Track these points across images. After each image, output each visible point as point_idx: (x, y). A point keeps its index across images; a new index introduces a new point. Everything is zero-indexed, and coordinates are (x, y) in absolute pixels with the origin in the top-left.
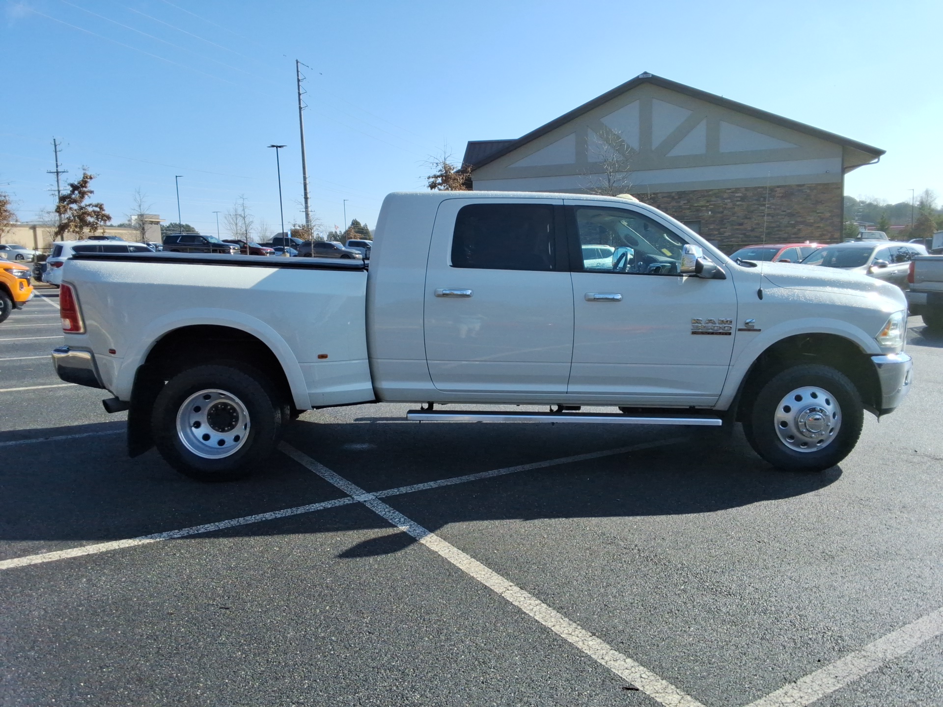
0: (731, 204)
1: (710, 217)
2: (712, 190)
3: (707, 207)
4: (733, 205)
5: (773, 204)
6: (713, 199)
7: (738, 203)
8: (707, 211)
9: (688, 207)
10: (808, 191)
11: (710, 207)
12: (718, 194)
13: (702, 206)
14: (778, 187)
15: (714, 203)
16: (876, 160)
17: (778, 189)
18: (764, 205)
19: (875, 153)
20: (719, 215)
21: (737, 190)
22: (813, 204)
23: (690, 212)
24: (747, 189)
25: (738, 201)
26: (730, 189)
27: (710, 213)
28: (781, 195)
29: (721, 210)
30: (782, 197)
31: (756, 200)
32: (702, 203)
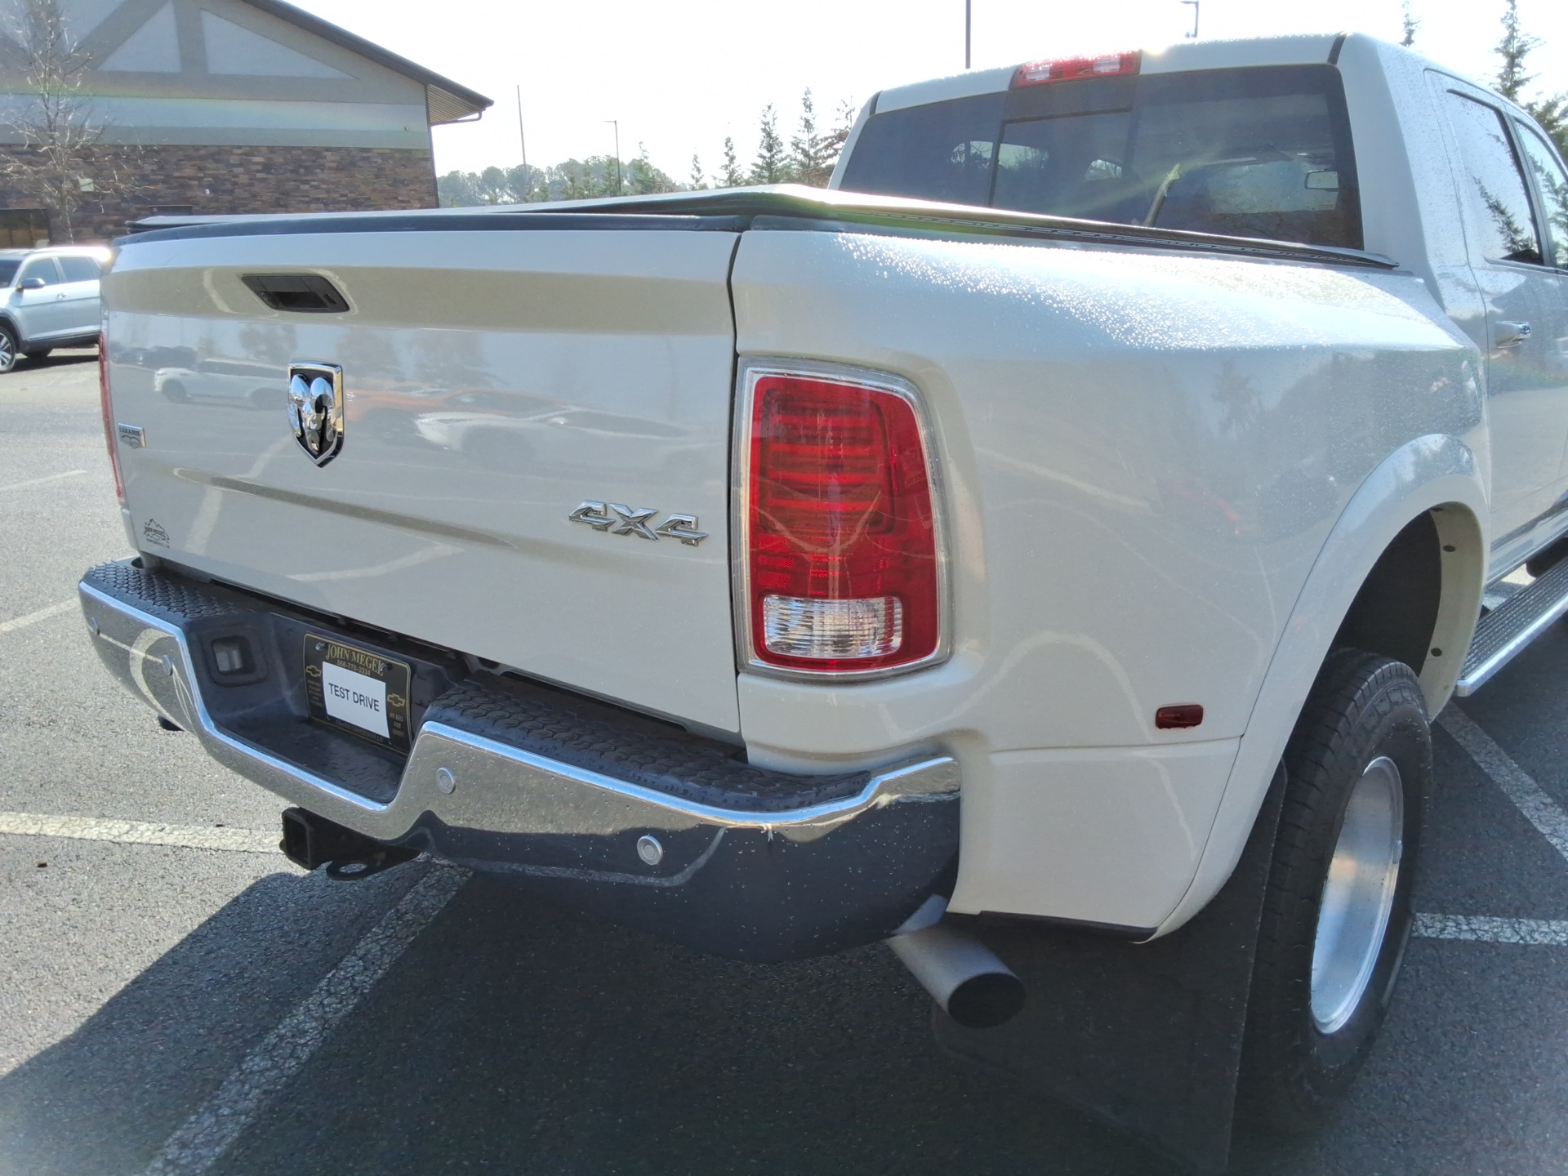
0: (246, 176)
1: (210, 200)
2: (206, 146)
3: (200, 179)
4: (251, 179)
5: (324, 181)
6: (210, 165)
7: (258, 175)
8: (202, 187)
9: (162, 177)
10: (380, 161)
11: (206, 179)
12: (218, 154)
13: (190, 178)
14: (328, 149)
15: (211, 172)
16: (476, 116)
17: (328, 154)
18: (306, 182)
19: (476, 103)
20: (226, 197)
21: (253, 151)
22: (389, 185)
23: (169, 188)
24: (272, 149)
25: (258, 171)
26: (240, 147)
27: (208, 191)
28: (334, 165)
29: (228, 186)
30: (338, 169)
31: (292, 171)
32: (189, 171)
